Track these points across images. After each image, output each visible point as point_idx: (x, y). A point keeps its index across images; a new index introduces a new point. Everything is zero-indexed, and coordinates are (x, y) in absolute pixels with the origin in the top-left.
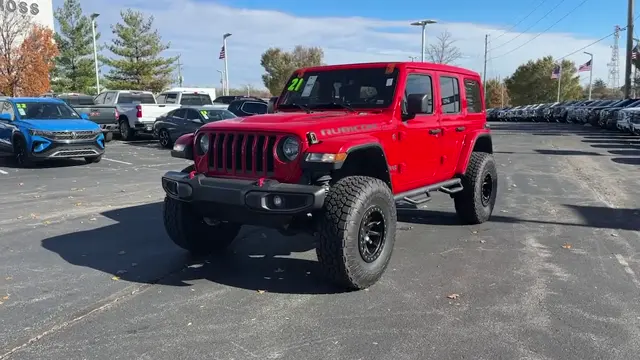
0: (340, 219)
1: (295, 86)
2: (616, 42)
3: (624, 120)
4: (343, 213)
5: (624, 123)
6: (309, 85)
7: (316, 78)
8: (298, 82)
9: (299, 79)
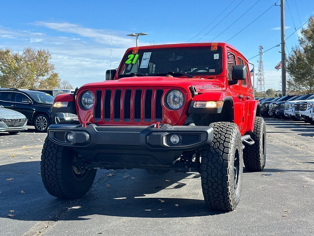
0: (223, 152)
1: (132, 60)
2: (261, 58)
3: (290, 110)
4: (225, 147)
5: (290, 112)
6: (145, 59)
7: (150, 54)
8: (134, 57)
9: (135, 55)
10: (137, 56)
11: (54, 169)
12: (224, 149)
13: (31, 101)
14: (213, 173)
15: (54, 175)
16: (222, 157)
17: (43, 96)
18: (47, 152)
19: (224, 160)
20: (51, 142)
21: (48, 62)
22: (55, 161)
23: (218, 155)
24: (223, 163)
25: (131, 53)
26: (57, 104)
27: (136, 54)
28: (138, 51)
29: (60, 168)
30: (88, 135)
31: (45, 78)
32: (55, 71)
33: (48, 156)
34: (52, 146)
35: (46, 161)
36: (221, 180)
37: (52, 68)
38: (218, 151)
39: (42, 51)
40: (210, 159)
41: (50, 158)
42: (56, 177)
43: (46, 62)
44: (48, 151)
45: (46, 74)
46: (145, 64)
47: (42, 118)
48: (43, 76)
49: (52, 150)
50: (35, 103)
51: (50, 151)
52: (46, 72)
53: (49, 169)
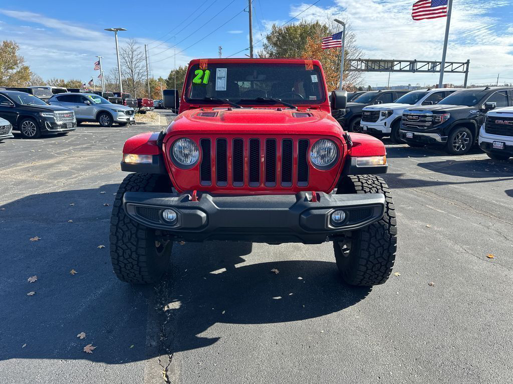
1: (202, 78)
6: (220, 78)
7: (226, 71)
8: (204, 74)
9: (204, 71)
10: (207, 72)
11: (134, 256)
12: (389, 220)
13: (12, 103)
14: (376, 253)
15: (135, 263)
16: (389, 232)
17: (25, 97)
18: (120, 230)
19: (391, 235)
20: (123, 215)
21: (15, 54)
22: (135, 243)
23: (384, 229)
24: (390, 239)
25: (199, 69)
26: (130, 157)
27: (206, 70)
28: (207, 65)
29: (144, 254)
30: (203, 215)
31: (15, 71)
32: (26, 64)
33: (123, 236)
34: (127, 220)
35: (120, 244)
36: (386, 260)
37: (22, 60)
38: (382, 224)
39: (9, 42)
40: (373, 235)
41: (126, 240)
42: (138, 266)
43: (14, 53)
44: (122, 229)
45: (15, 67)
46: (221, 85)
47: (29, 123)
48: (12, 68)
49: (128, 228)
50: (18, 105)
51: (125, 228)
52: (15, 64)
53: (127, 256)
